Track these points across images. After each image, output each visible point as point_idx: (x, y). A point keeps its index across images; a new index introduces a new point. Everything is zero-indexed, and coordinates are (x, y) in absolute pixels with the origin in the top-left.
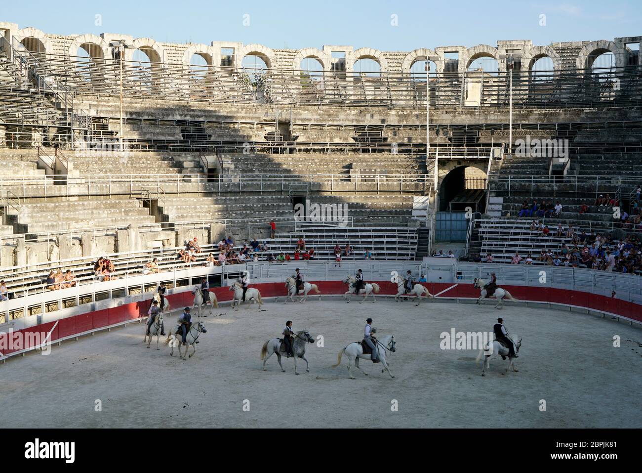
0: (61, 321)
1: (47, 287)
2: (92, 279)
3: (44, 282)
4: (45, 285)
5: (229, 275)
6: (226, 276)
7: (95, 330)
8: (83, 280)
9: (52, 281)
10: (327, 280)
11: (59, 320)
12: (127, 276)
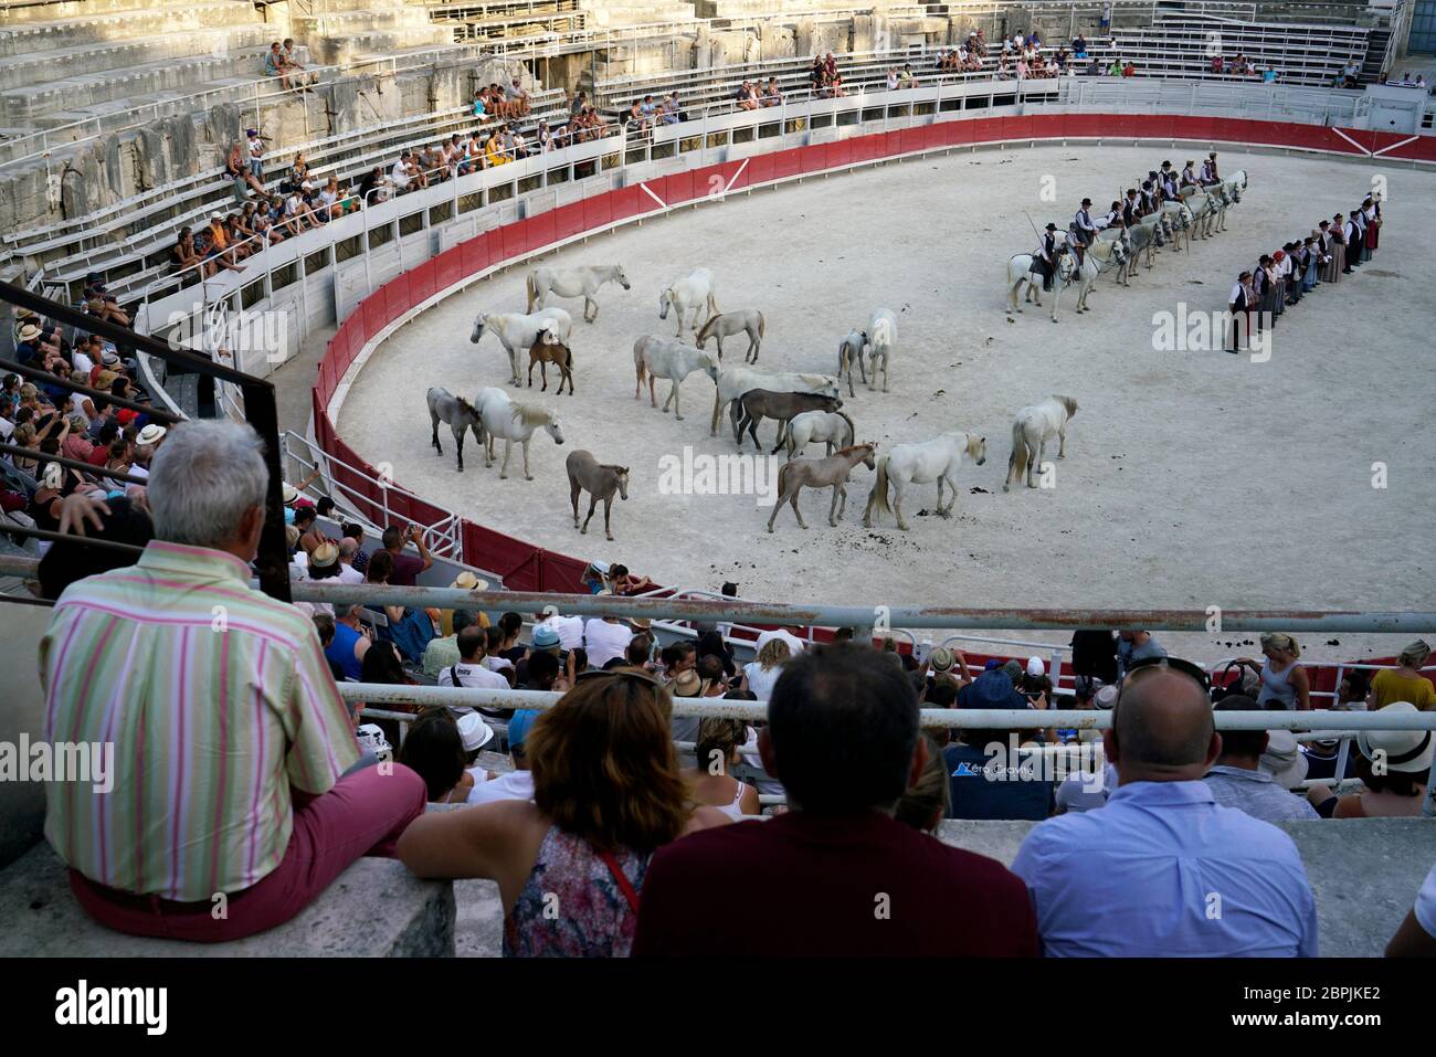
0: (752, 159)
1: (738, 105)
2: (807, 94)
3: (733, 96)
4: (735, 101)
5: (1028, 96)
6: (1022, 97)
7: (804, 175)
8: (793, 96)
9: (746, 95)
10: (1191, 115)
11: (750, 158)
12: (862, 91)
